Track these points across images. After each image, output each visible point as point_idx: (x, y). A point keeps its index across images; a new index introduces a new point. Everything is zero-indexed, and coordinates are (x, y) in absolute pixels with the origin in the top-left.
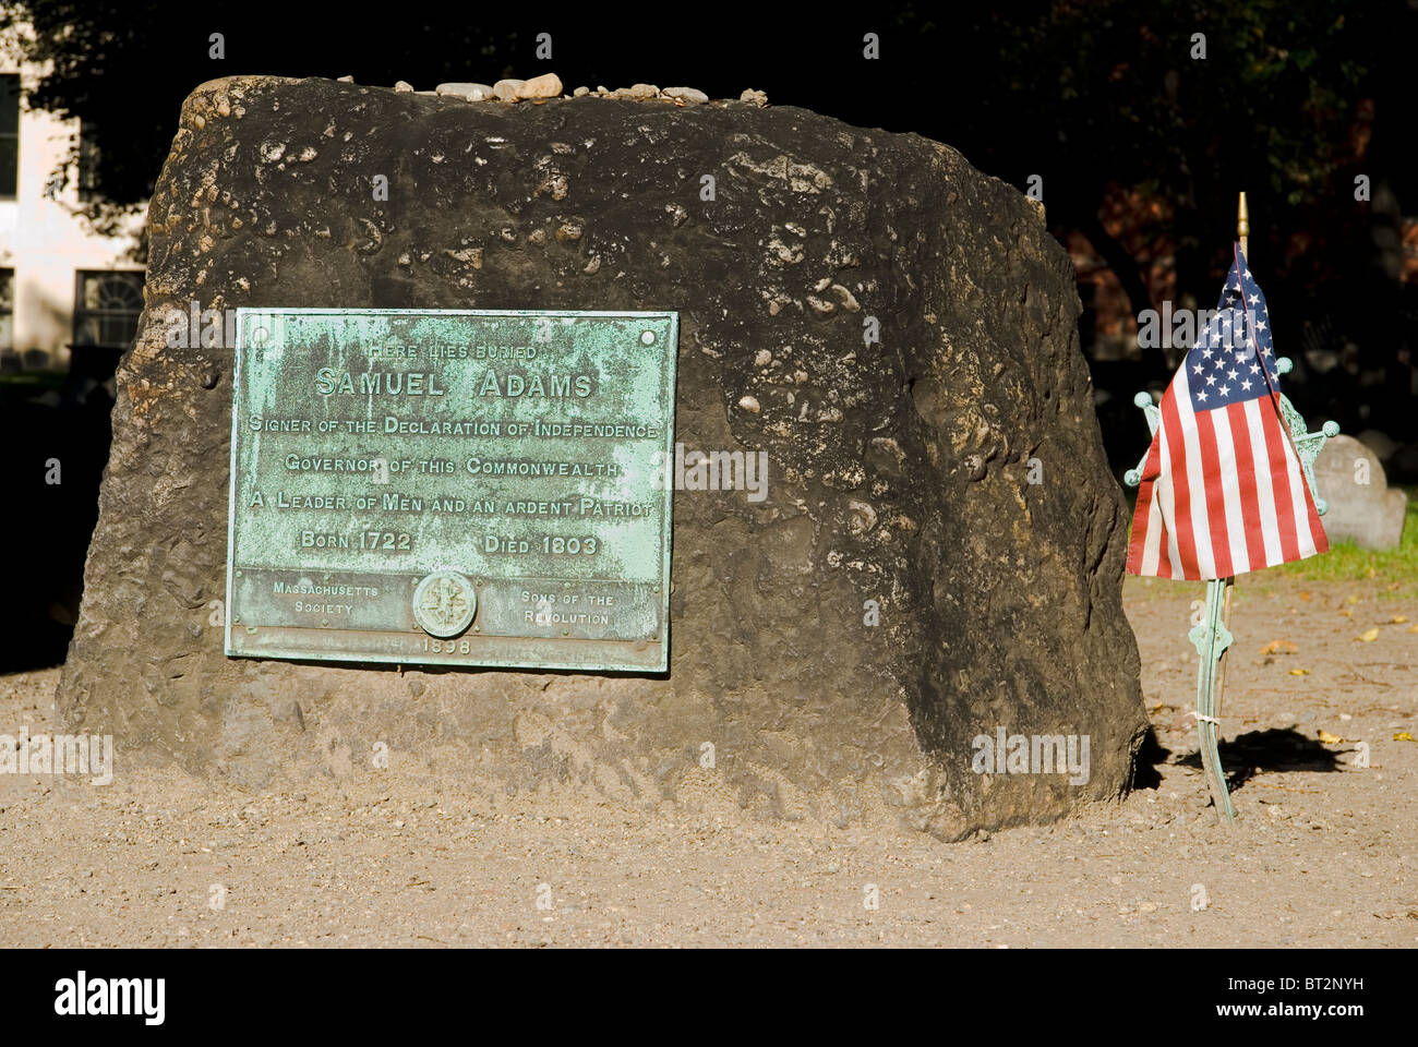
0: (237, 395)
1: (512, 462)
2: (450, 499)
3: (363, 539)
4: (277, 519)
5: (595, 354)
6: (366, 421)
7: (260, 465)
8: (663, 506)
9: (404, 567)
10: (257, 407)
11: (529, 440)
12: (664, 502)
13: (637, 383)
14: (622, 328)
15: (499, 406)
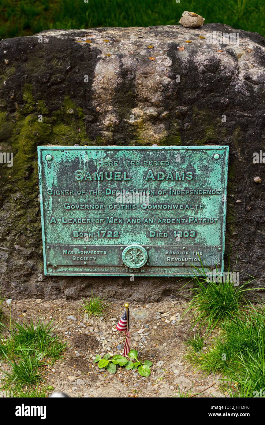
0: (41, 181)
1: (160, 204)
2: (134, 218)
3: (99, 234)
4: (62, 227)
5: (194, 163)
6: (98, 190)
7: (53, 208)
8: (222, 219)
9: (116, 243)
10: (50, 186)
11: (166, 196)
12: (223, 218)
13: (212, 174)
14: (205, 153)
15: (154, 184)
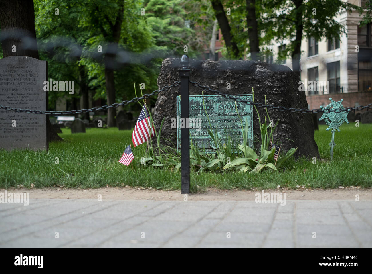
0: (177, 110)
1: (226, 120)
2: (215, 126)
3: (200, 133)
6: (200, 114)
9: (208, 138)
11: (228, 116)
12: (252, 125)
13: (246, 106)
14: (243, 97)
15: (223, 111)
